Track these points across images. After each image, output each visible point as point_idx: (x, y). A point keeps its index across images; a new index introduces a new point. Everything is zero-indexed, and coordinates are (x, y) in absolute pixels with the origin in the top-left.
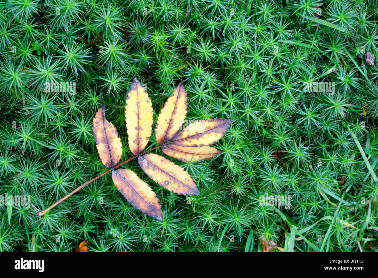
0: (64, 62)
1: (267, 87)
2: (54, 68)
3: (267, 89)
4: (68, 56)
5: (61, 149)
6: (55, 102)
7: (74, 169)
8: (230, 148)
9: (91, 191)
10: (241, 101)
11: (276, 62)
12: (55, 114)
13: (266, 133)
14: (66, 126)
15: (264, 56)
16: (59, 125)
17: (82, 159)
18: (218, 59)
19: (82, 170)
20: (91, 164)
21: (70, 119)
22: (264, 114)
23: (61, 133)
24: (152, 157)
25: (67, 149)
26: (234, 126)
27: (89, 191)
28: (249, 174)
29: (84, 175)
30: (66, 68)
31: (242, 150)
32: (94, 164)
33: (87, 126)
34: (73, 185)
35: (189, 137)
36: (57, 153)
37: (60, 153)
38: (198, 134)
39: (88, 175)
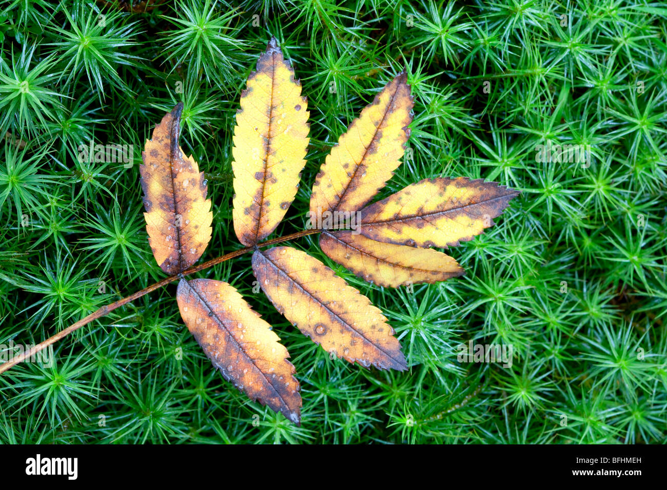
0: (69, 58)
1: (598, 126)
2: (42, 75)
3: (598, 132)
4: (79, 43)
5: (62, 292)
6: (45, 168)
7: (95, 347)
8: (505, 287)
9: (140, 403)
10: (529, 165)
11: (621, 60)
12: (44, 201)
13: (591, 247)
14: (73, 232)
15: (593, 43)
16: (55, 228)
17: (118, 319)
18: (475, 51)
19: (118, 349)
20: (141, 332)
21: (82, 215)
22: (589, 199)
23: (59, 253)
24: (289, 256)
25: (76, 292)
26: (514, 228)
27: (136, 403)
28: (550, 354)
29: (121, 362)
30: (72, 75)
31: (532, 292)
32: (149, 334)
33: (129, 231)
34: (92, 388)
35: (399, 220)
36: (50, 305)
37: (57, 303)
38: (424, 215)
39: (132, 361)
